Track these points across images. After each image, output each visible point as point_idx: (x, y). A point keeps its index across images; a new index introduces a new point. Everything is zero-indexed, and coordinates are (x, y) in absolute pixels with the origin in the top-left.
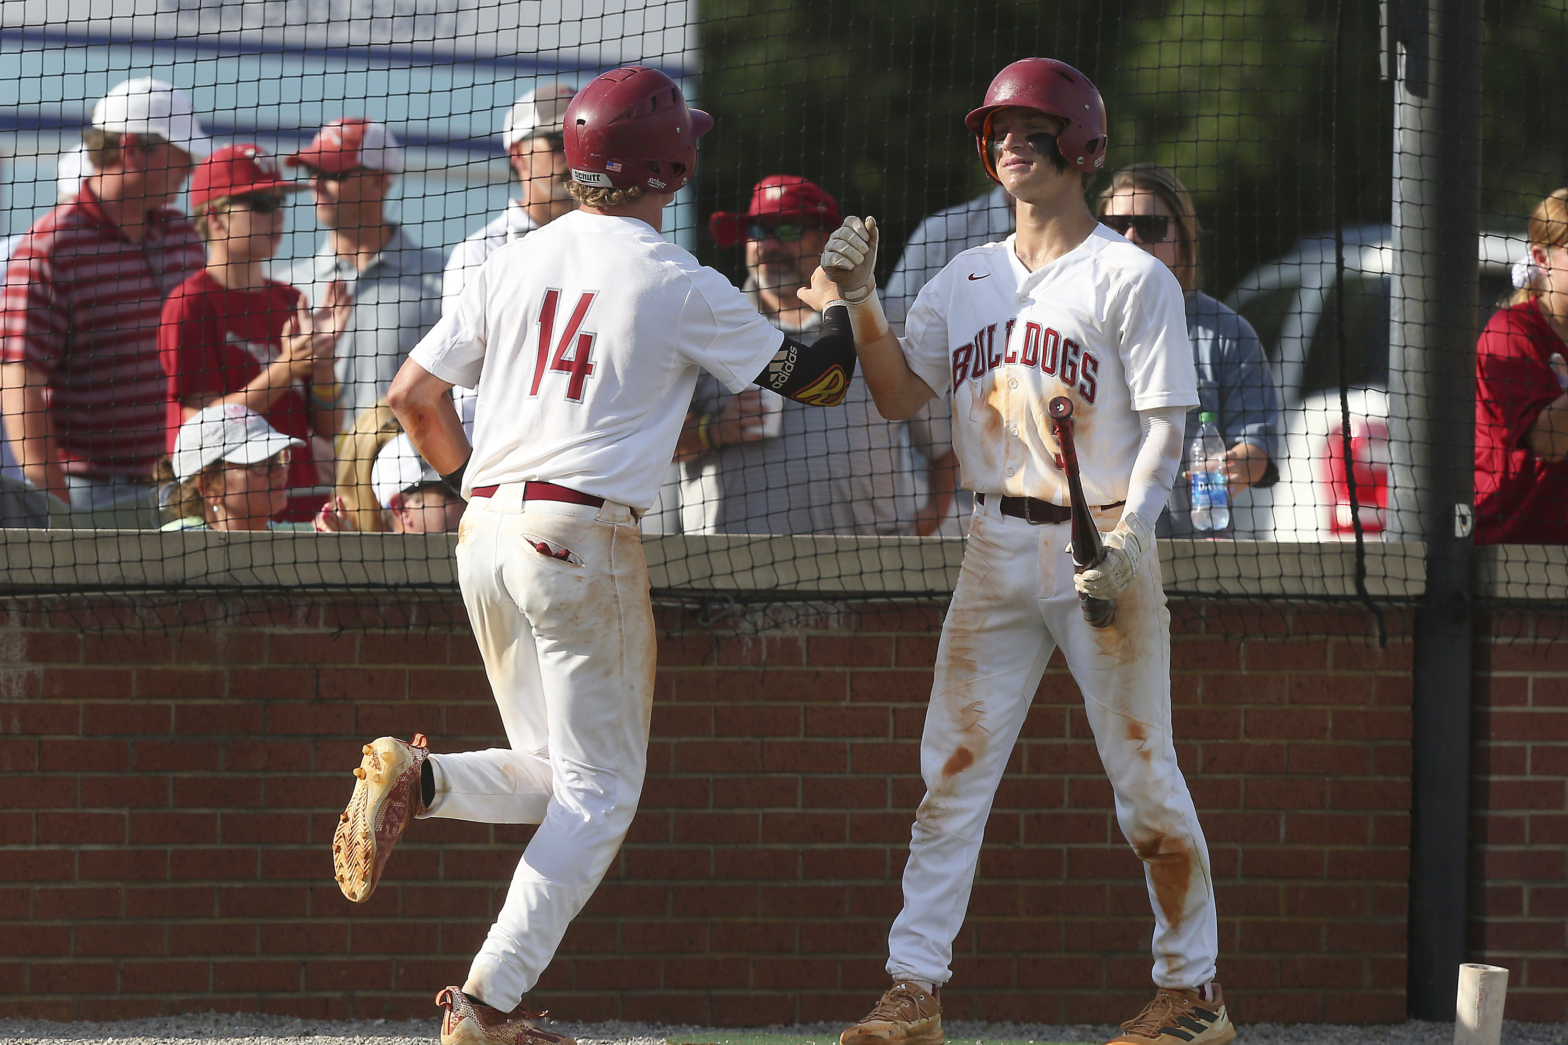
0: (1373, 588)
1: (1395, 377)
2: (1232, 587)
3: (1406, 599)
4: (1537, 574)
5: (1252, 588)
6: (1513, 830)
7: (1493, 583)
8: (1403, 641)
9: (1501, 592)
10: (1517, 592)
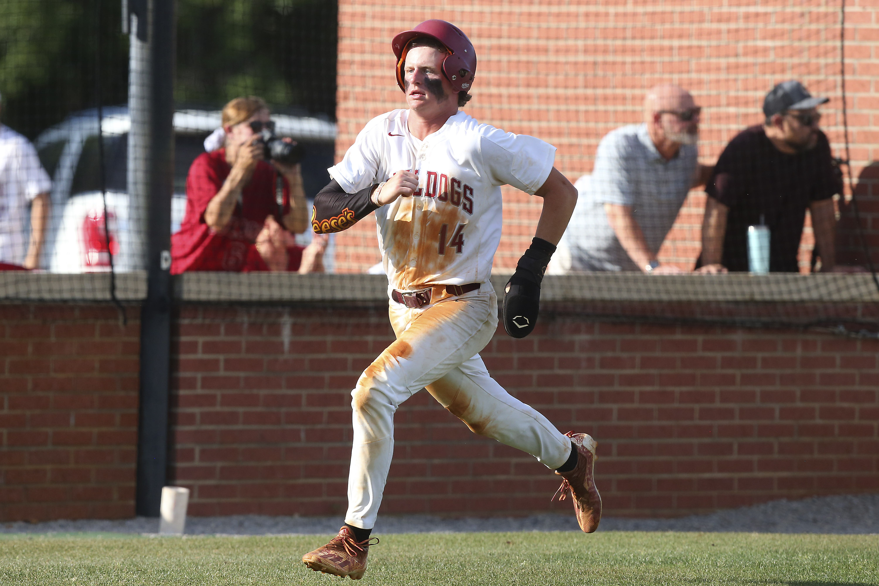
0: (120, 295)
1: (131, 187)
2: (47, 296)
3: (137, 301)
4: (204, 287)
5: (57, 296)
6: (190, 419)
7: (181, 292)
8: (135, 323)
9: (186, 296)
10: (193, 296)
